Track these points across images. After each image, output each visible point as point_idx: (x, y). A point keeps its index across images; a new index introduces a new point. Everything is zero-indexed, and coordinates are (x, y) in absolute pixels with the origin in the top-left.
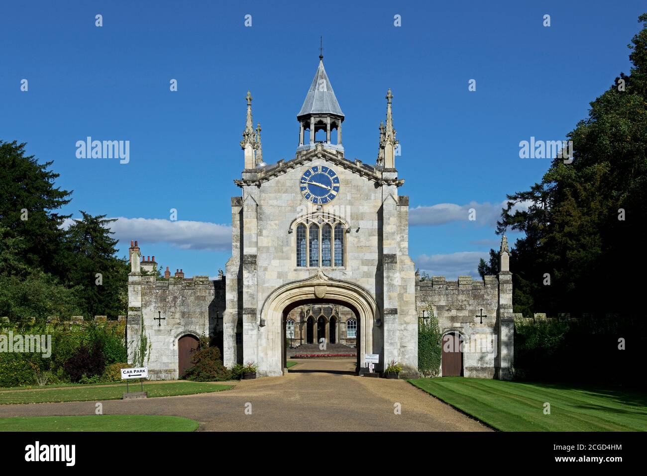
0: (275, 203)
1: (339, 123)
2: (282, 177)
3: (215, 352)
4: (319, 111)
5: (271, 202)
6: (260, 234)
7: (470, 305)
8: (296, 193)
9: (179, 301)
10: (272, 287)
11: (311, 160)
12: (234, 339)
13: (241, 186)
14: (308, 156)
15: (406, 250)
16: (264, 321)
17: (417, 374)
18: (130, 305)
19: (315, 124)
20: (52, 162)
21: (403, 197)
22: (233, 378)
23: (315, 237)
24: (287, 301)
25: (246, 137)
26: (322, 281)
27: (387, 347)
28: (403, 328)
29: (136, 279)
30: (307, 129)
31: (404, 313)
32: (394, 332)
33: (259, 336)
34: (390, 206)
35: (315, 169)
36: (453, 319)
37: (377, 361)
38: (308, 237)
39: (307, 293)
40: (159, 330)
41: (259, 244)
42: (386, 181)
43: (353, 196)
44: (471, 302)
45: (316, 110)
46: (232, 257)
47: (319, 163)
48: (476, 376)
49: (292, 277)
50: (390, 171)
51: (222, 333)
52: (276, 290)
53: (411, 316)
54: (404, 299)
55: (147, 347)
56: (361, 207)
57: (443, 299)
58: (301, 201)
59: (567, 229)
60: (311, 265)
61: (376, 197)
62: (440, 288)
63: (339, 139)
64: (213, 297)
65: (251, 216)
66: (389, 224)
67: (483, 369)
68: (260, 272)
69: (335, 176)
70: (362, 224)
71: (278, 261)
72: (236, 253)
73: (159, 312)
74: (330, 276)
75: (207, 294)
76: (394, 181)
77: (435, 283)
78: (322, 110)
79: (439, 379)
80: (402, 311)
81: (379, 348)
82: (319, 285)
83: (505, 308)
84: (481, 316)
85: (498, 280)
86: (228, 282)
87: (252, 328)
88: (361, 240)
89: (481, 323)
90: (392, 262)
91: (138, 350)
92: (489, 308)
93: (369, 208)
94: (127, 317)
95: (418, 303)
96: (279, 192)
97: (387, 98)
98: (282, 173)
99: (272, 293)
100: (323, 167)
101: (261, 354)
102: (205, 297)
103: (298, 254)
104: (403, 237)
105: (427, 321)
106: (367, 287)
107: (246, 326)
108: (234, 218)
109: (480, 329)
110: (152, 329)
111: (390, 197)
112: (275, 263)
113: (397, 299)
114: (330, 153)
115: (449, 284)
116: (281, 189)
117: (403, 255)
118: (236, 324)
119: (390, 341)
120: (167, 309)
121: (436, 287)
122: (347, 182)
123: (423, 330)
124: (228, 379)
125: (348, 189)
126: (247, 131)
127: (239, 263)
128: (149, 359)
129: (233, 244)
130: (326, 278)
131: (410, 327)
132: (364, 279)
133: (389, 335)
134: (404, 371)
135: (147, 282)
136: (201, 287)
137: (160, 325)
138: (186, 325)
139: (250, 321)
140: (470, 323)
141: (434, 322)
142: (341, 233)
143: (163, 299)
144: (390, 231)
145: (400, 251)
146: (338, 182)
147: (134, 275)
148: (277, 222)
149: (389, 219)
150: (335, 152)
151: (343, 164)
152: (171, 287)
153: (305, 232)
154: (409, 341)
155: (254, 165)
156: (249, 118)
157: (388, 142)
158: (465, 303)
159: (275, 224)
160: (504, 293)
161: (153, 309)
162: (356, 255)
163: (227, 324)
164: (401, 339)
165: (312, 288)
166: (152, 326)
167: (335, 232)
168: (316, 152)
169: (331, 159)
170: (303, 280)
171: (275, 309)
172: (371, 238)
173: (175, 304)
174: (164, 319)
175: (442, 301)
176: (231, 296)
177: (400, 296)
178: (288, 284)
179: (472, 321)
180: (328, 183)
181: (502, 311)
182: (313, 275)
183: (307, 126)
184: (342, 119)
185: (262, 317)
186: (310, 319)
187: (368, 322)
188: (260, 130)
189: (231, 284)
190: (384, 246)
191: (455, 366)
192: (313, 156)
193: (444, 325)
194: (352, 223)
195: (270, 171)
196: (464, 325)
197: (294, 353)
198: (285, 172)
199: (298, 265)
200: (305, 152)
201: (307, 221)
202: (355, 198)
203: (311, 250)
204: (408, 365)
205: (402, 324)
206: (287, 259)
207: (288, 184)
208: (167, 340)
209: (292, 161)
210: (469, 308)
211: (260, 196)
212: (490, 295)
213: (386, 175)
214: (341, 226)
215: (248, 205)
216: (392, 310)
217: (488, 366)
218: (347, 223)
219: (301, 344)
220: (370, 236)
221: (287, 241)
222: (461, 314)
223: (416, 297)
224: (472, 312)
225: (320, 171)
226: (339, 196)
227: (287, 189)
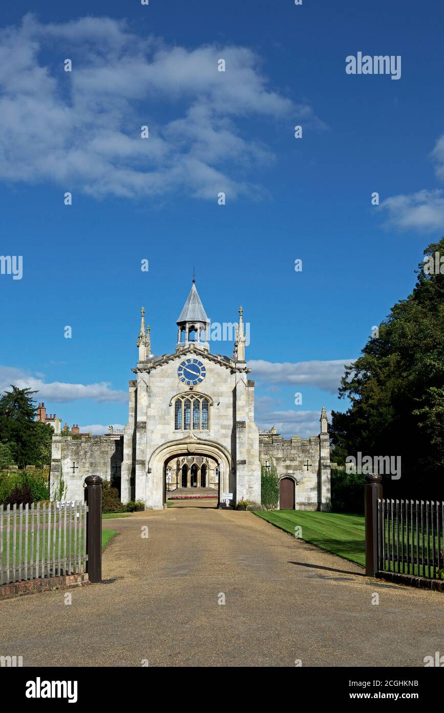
0: (160, 384)
1: (206, 327)
2: (165, 366)
3: (114, 492)
4: (192, 319)
5: (157, 384)
6: (149, 406)
7: (299, 457)
8: (175, 377)
9: (88, 454)
10: (157, 445)
11: (186, 355)
12: (129, 482)
13: (136, 373)
14: (184, 352)
15: (253, 418)
16: (151, 469)
17: (260, 507)
18: (52, 458)
19: (189, 328)
21: (250, 381)
22: (128, 511)
23: (188, 406)
24: (168, 454)
25: (141, 338)
26: (192, 440)
27: (238, 488)
28: (250, 474)
29: (58, 438)
30: (184, 331)
31: (251, 463)
32: (243, 477)
33: (147, 481)
34: (241, 388)
35: (189, 361)
36: (288, 467)
37: (232, 498)
38: (183, 407)
39: (182, 448)
40: (73, 476)
41: (148, 414)
42: (239, 369)
43: (215, 380)
44: (300, 455)
45: (189, 319)
46: (129, 422)
47: (191, 356)
48: (304, 509)
49: (171, 437)
50: (242, 363)
51: (120, 478)
52: (159, 447)
53: (256, 466)
54: (252, 453)
55: (65, 489)
56: (220, 388)
58: (179, 383)
59: (370, 401)
60: (185, 429)
61: (231, 381)
62: (278, 444)
64: (114, 452)
65: (143, 394)
66: (240, 400)
67: (309, 504)
68: (148, 433)
69: (203, 366)
70: (222, 400)
71: (161, 426)
72: (131, 420)
73: (74, 463)
74: (199, 437)
75: (110, 450)
76: (244, 370)
77: (274, 441)
78: (194, 319)
79: (278, 511)
80: (250, 462)
81: (233, 489)
82: (191, 443)
83: (324, 460)
84: (308, 465)
85: (320, 438)
86: (125, 441)
87: (142, 474)
88: (221, 411)
89: (308, 470)
90: (242, 427)
91: (58, 491)
92: (313, 459)
93: (227, 389)
94: (50, 466)
95: (262, 455)
96: (163, 377)
97: (239, 312)
98: (165, 364)
99: (157, 449)
100: (194, 360)
101: (148, 493)
102: (108, 451)
103: (176, 421)
104: (251, 409)
105: (268, 469)
106: (224, 444)
107: (138, 472)
108: (131, 395)
109: (307, 474)
110: (68, 475)
111: (241, 380)
112: (160, 427)
113: (246, 454)
114: (199, 350)
115: (284, 441)
116: (164, 375)
117: (251, 421)
118: (131, 472)
119: (241, 484)
120: (79, 460)
121: (275, 444)
122: (211, 370)
123: (266, 475)
124: (124, 512)
125: (211, 375)
126: (141, 334)
127: (133, 428)
128: (65, 497)
129: (130, 414)
130: (196, 438)
131: (256, 473)
132: (223, 439)
133: (240, 479)
134: (251, 506)
135: (66, 441)
136: (105, 444)
137: (74, 472)
138: (93, 472)
139: (141, 469)
141: (274, 470)
142: (207, 404)
143: (77, 453)
144: (242, 405)
145: (249, 419)
146: (205, 370)
147: (56, 435)
148: (161, 398)
149: (240, 396)
150: (203, 350)
151: (208, 358)
152: (83, 444)
153: (181, 405)
154: (254, 483)
155: (145, 357)
156: (143, 325)
157: (241, 342)
158: (296, 455)
159: (160, 400)
160: (324, 448)
161: (69, 461)
162: (217, 421)
163: (124, 471)
164: (249, 482)
165: (186, 446)
166: (68, 473)
167: (203, 405)
168: (190, 349)
169: (200, 354)
170: (179, 440)
171: (159, 461)
172: (228, 410)
173: (85, 457)
174: (77, 467)
175: (279, 454)
176: (127, 451)
177: (249, 451)
178: (168, 442)
179: (301, 469)
180: (198, 371)
181: (322, 461)
182: (186, 436)
183: (183, 329)
185: (150, 466)
186: (185, 467)
187: (225, 468)
188: (150, 330)
189: (128, 443)
190: (237, 416)
191: (290, 503)
192: (187, 352)
193: (281, 471)
194: (214, 399)
195: (156, 362)
196: (295, 472)
197: (171, 495)
198: (168, 363)
199: (176, 429)
200: (182, 349)
201: (183, 398)
202: (217, 381)
203: (185, 418)
204: (254, 501)
205: (249, 471)
206: (168, 424)
207: (169, 371)
208: (79, 483)
209: (173, 355)
210: (299, 459)
211: (149, 380)
212: (314, 450)
213: (239, 365)
214: (206, 401)
215: (141, 386)
216: (242, 461)
217: (313, 502)
218: (211, 399)
219: (177, 488)
220: (227, 408)
221: (168, 412)
222: (293, 464)
223: (260, 452)
224: (301, 462)
225: (192, 362)
226: (205, 380)
227: (168, 375)
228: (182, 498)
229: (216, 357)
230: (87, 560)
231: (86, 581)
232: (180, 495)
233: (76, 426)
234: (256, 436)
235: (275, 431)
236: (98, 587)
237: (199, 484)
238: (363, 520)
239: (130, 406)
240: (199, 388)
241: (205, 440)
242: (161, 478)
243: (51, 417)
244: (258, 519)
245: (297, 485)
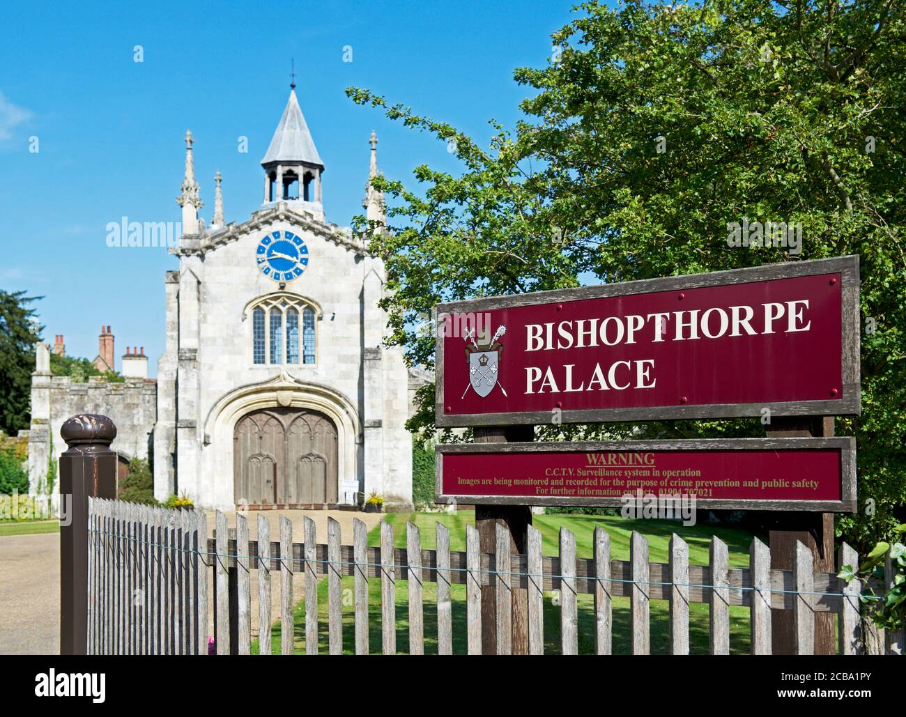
0: (223, 279)
1: (317, 174)
2: (232, 244)
4: (288, 157)
5: (218, 279)
6: (203, 320)
8: (251, 266)
10: (221, 391)
11: (271, 224)
12: (169, 461)
13: (178, 257)
14: (267, 217)
16: (208, 437)
17: (410, 506)
18: (34, 416)
19: (284, 175)
23: (277, 321)
24: (240, 411)
25: (185, 191)
26: (285, 384)
27: (367, 471)
28: (392, 446)
29: (42, 380)
31: (391, 426)
32: (377, 450)
33: (202, 459)
34: (374, 285)
35: (276, 234)
37: (357, 490)
38: (268, 322)
39: (267, 399)
41: (201, 335)
42: (369, 252)
43: (327, 271)
45: (284, 157)
46: (166, 351)
47: (282, 227)
49: (247, 378)
52: (225, 396)
53: (403, 430)
54: (394, 408)
55: (58, 473)
56: (336, 286)
58: (258, 276)
61: (355, 273)
63: (316, 194)
64: (148, 405)
65: (190, 297)
66: (371, 308)
68: (204, 371)
69: (303, 245)
70: (338, 309)
71: (228, 357)
72: (171, 346)
74: (297, 377)
75: (141, 401)
78: (292, 157)
80: (389, 423)
81: (361, 473)
82: (282, 389)
86: (160, 384)
87: (190, 446)
88: (337, 329)
90: (375, 359)
91: (44, 478)
93: (347, 287)
94: (29, 432)
96: (229, 265)
97: (371, 142)
98: (233, 240)
99: (219, 402)
100: (287, 233)
102: (138, 404)
103: (255, 348)
106: (345, 391)
107: (182, 443)
108: (169, 299)
111: (373, 273)
112: (224, 359)
113: (383, 407)
114: (296, 214)
116: (231, 261)
118: (171, 442)
119: (372, 463)
122: (319, 253)
125: (319, 263)
126: (186, 184)
127: (176, 360)
129: (168, 334)
130: (292, 380)
131: (401, 445)
132: (342, 382)
133: (371, 456)
134: (394, 502)
135: (59, 384)
136: (132, 391)
139: (188, 437)
142: (311, 317)
143: (80, 408)
146: (306, 252)
147: (40, 375)
148: (226, 305)
149: (371, 302)
150: (302, 213)
151: (312, 229)
153: (263, 319)
154: (400, 463)
155: (196, 228)
156: (189, 166)
157: (372, 201)
159: (224, 308)
162: (331, 349)
163: (160, 442)
164: (390, 460)
165: (273, 394)
167: (304, 319)
168: (278, 213)
169: (297, 222)
170: (262, 383)
171: (224, 423)
172: (351, 327)
176: (166, 404)
177: (389, 404)
178: (241, 388)
180: (294, 254)
182: (274, 375)
184: (321, 168)
185: (206, 433)
187: (347, 438)
189: (165, 388)
190: (366, 338)
192: (274, 218)
194: (325, 306)
195: (216, 237)
198: (237, 239)
199: (255, 362)
200: (263, 211)
201: (267, 304)
202: (329, 273)
203: (272, 342)
204: (400, 495)
205: (390, 441)
206: (240, 354)
207: (240, 255)
209: (246, 223)
211: (204, 270)
214: (311, 310)
215: (187, 281)
216: (375, 422)
218: (319, 306)
220: (349, 323)
221: (241, 331)
225: (282, 238)
226: (308, 270)
227: (239, 262)
229: (327, 228)
239: (167, 320)
240: (295, 286)
241: (309, 384)
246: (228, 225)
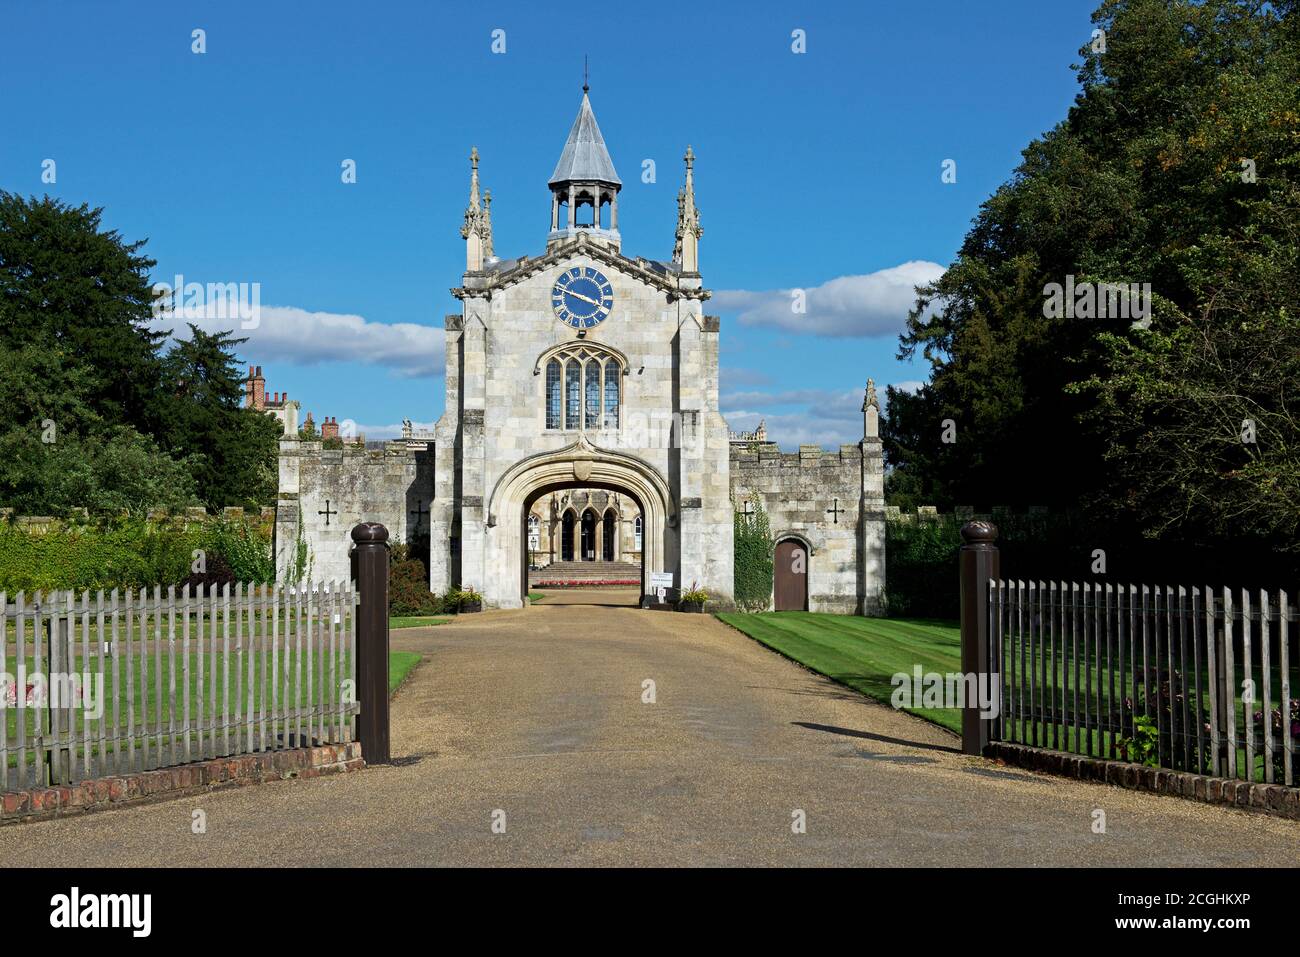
0: (513, 325)
1: (614, 195)
2: (524, 284)
3: (416, 569)
4: (582, 176)
5: (506, 324)
6: (489, 375)
7: (817, 492)
8: (546, 310)
9: (359, 484)
10: (508, 461)
11: (569, 258)
12: (448, 547)
13: (461, 298)
14: (565, 251)
15: (715, 403)
16: (494, 517)
17: (732, 605)
18: (280, 491)
19: (576, 197)
20: (146, 240)
21: (710, 318)
22: (445, 612)
23: (574, 376)
24: (531, 485)
25: (470, 219)
26: (584, 453)
27: (685, 561)
28: (710, 530)
29: (292, 446)
30: (564, 203)
31: (712, 506)
32: (696, 536)
33: (487, 543)
34: (690, 334)
35: (575, 271)
36: (792, 515)
37: (670, 585)
38: (564, 378)
39: (562, 471)
40: (327, 532)
41: (488, 393)
42: (685, 292)
43: (634, 316)
44: (820, 487)
45: (577, 175)
46: (445, 412)
47: (581, 262)
48: (829, 610)
49: (539, 445)
50: (691, 277)
51: (427, 537)
52: (513, 467)
53: (724, 512)
54: (713, 484)
55: (308, 561)
56: (645, 334)
57: (775, 483)
58: (554, 322)
59: (972, 366)
60: (568, 427)
61: (669, 318)
62: (771, 464)
63: (613, 221)
64: (413, 477)
65: (476, 347)
66: (688, 362)
67: (839, 599)
68: (489, 436)
69: (606, 284)
70: (648, 361)
71: (517, 420)
72: (452, 406)
73: (328, 502)
74: (599, 445)
75: (404, 473)
76: (696, 292)
77: (763, 456)
78: (587, 175)
79: (771, 615)
80: (710, 502)
81: (673, 564)
82: (580, 459)
83: (871, 498)
84: (835, 512)
85: (862, 450)
86: (438, 453)
87: (475, 528)
88: (646, 386)
89: (836, 522)
91: (293, 566)
92: (847, 498)
93: (658, 336)
94: (276, 510)
95: (737, 488)
96: (519, 308)
97: (686, 160)
98: (524, 278)
99: (507, 472)
100: (588, 269)
101: (489, 573)
102: (400, 477)
103: (548, 409)
104: (710, 381)
105: (750, 519)
106: (654, 463)
107: (467, 525)
108: (450, 350)
109: (833, 531)
110: (315, 530)
111: (690, 318)
112: (513, 422)
113: (701, 483)
114: (599, 247)
115: (784, 457)
116: (520, 304)
117: (711, 411)
118: (451, 523)
119: (689, 552)
120: (340, 496)
121: (765, 463)
122: (625, 294)
123: (745, 533)
124: (437, 613)
125: (625, 306)
126: (471, 210)
127: (456, 423)
129: (447, 392)
130: (592, 448)
131: (721, 529)
132: (651, 450)
133: (689, 542)
134: (712, 602)
135: (309, 452)
136: (394, 460)
137: (328, 523)
139: (473, 517)
140: (818, 522)
141: (763, 521)
142: (616, 372)
143: (334, 480)
144: (690, 373)
145: (707, 404)
146: (611, 293)
147: (289, 439)
148: (516, 356)
149: (688, 354)
150: (606, 246)
151: (616, 264)
152: (346, 460)
153: (559, 373)
154: (720, 552)
155: (481, 263)
156: (474, 189)
157: (688, 231)
158: (811, 489)
159: (515, 361)
160: (870, 472)
161: (317, 497)
162: (638, 409)
163: (437, 523)
164: (708, 548)
165: (570, 465)
166: (315, 525)
167: (606, 373)
168: (578, 245)
169: (601, 257)
170: (555, 452)
171: (512, 499)
172: (661, 383)
173: (352, 488)
174: (335, 513)
175: (774, 486)
176: (443, 476)
177: (707, 478)
178: (532, 457)
179: (821, 520)
180: (596, 295)
181: (867, 502)
182: (571, 443)
183: (563, 198)
184: (618, 187)
185: (492, 511)
186: (569, 514)
187: (657, 520)
188: (490, 200)
189: (444, 457)
190: (681, 398)
191: (796, 593)
192: (572, 252)
193: (777, 525)
194: (632, 359)
195: (505, 274)
196: (809, 525)
197: (538, 578)
198: (530, 277)
199: (548, 427)
200: (560, 244)
201: (563, 355)
202: (636, 318)
203: (568, 403)
204: (719, 591)
205: (708, 524)
206: (531, 416)
207: (534, 296)
208: (339, 549)
209: (540, 258)
210: (816, 497)
211: (491, 316)
212: (849, 476)
213: (685, 283)
214: (615, 364)
215: (471, 329)
216: (693, 501)
217: (847, 593)
218: (625, 359)
219: (552, 562)
220: (659, 380)
221: (532, 388)
222: (804, 507)
223: (732, 480)
224: (820, 503)
225: (582, 276)
226: (612, 315)
227: (531, 304)
228: (562, 586)
229: (635, 263)
230: (359, 712)
231: (356, 760)
232: (559, 579)
233: (330, 421)
234: (723, 445)
235: (765, 434)
236: (381, 774)
237: (599, 555)
238: (956, 635)
239: (448, 375)
240: (598, 335)
242: (516, 538)
243: (276, 398)
244: (728, 630)
245: (812, 555)
246: (519, 261)
